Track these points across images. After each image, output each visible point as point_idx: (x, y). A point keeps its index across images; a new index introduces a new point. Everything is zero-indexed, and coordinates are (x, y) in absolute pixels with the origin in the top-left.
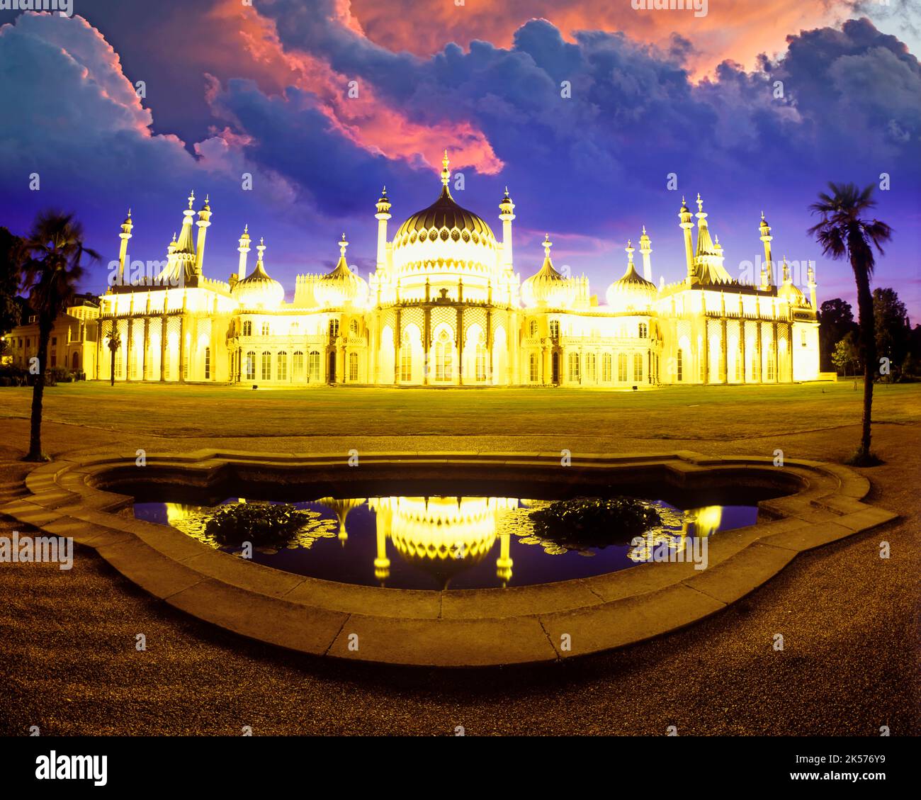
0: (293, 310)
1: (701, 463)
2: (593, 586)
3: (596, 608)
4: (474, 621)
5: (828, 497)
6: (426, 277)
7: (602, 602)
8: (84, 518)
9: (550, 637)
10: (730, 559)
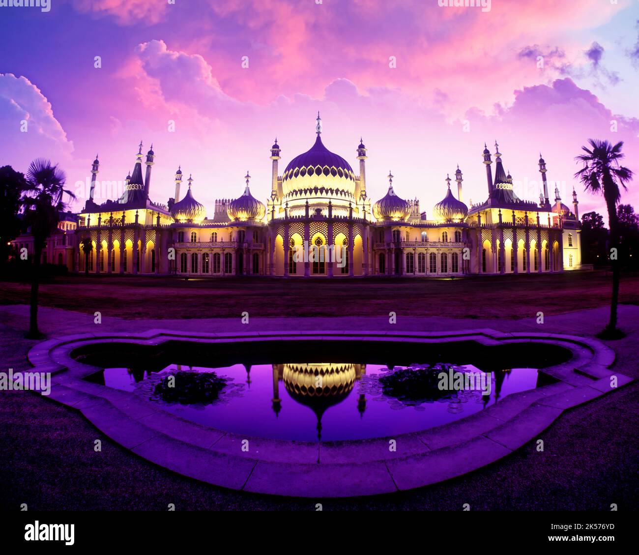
0: (213, 224)
1: (499, 339)
2: (422, 437)
3: (424, 455)
4: (341, 466)
5: (586, 365)
6: (306, 200)
7: (429, 450)
8: (70, 386)
9: (393, 477)
10: (517, 417)
